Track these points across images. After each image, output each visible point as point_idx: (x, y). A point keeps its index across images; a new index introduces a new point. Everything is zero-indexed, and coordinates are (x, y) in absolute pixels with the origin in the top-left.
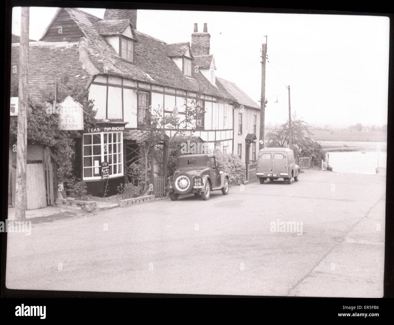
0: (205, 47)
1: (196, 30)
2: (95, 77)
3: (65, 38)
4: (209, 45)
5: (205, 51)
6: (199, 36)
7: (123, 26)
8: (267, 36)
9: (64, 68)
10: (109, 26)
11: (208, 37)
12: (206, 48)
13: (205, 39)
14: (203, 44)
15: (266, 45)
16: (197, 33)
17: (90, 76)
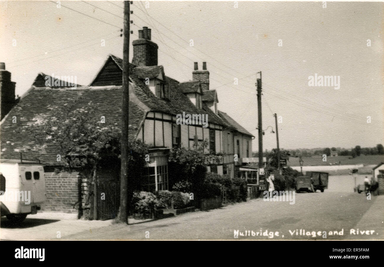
0: (206, 82)
1: (196, 68)
2: (147, 113)
3: (113, 82)
4: (209, 81)
5: (206, 87)
6: (199, 73)
7: (157, 71)
8: (261, 72)
9: (119, 106)
10: (145, 72)
11: (207, 74)
12: (206, 84)
13: (205, 76)
14: (204, 80)
15: (261, 80)
16: (197, 70)
17: (144, 113)
